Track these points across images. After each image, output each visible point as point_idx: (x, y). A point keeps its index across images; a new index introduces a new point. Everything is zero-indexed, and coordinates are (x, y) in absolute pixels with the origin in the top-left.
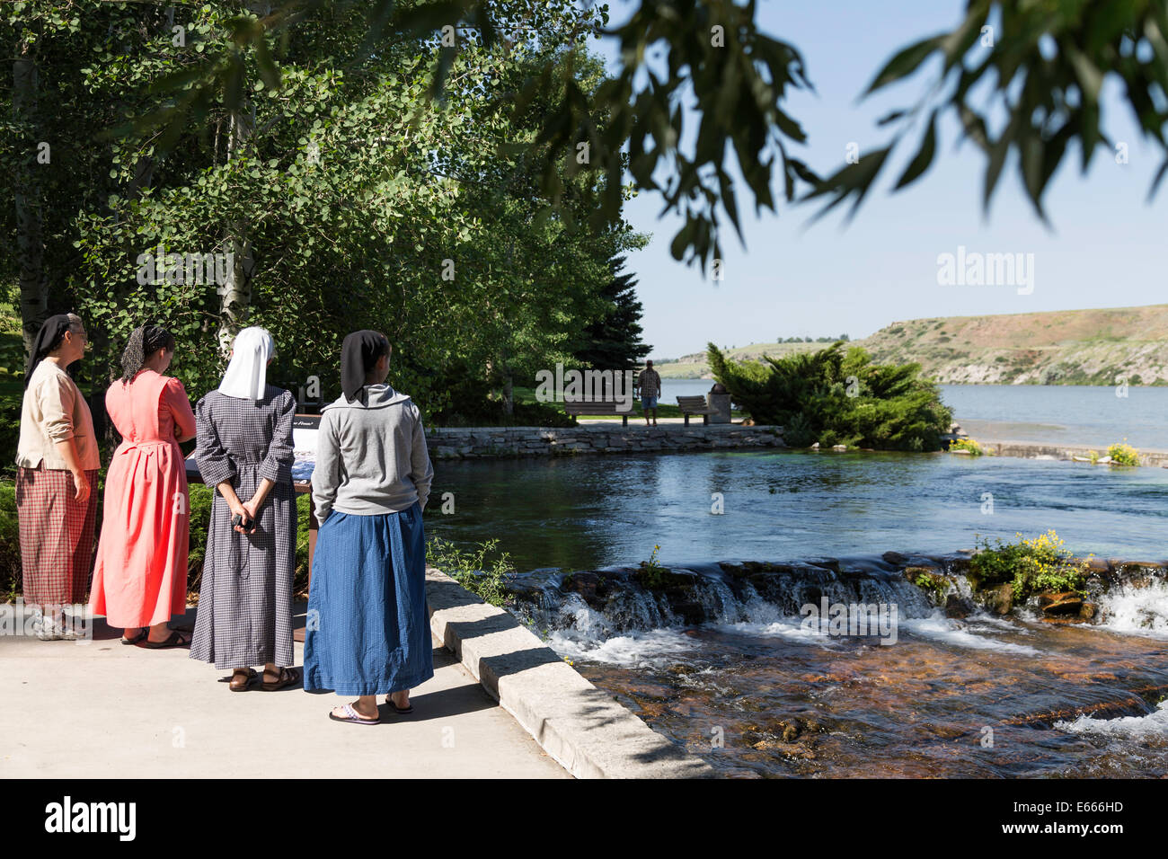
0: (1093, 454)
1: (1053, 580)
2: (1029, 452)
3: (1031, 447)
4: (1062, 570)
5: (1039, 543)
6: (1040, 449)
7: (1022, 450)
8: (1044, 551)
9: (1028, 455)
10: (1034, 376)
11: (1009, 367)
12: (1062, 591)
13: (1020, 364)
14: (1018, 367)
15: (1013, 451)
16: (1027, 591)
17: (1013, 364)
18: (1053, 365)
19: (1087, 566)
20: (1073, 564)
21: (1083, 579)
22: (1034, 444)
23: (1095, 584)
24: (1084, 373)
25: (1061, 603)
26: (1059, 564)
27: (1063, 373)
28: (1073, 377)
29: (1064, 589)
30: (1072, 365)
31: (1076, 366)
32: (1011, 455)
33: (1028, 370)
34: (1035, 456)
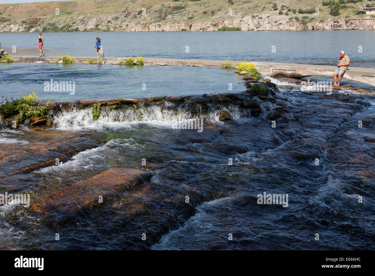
0: (56, 60)
1: (35, 112)
2: (33, 60)
3: (34, 58)
4: (38, 108)
5: (29, 97)
6: (37, 59)
7: (30, 59)
8: (31, 101)
9: (33, 61)
10: (38, 29)
11: (27, 25)
12: (38, 116)
13: (31, 24)
14: (31, 25)
15: (27, 60)
16: (25, 118)
17: (29, 24)
18: (45, 24)
19: (48, 105)
20: (42, 105)
21: (46, 111)
22: (35, 57)
23: (51, 112)
24: (57, 27)
25: (38, 121)
26: (37, 105)
27: (49, 27)
28: (53, 29)
29: (39, 115)
30: (52, 24)
31: (54, 24)
32: (26, 62)
33: (35, 26)
34: (35, 61)
